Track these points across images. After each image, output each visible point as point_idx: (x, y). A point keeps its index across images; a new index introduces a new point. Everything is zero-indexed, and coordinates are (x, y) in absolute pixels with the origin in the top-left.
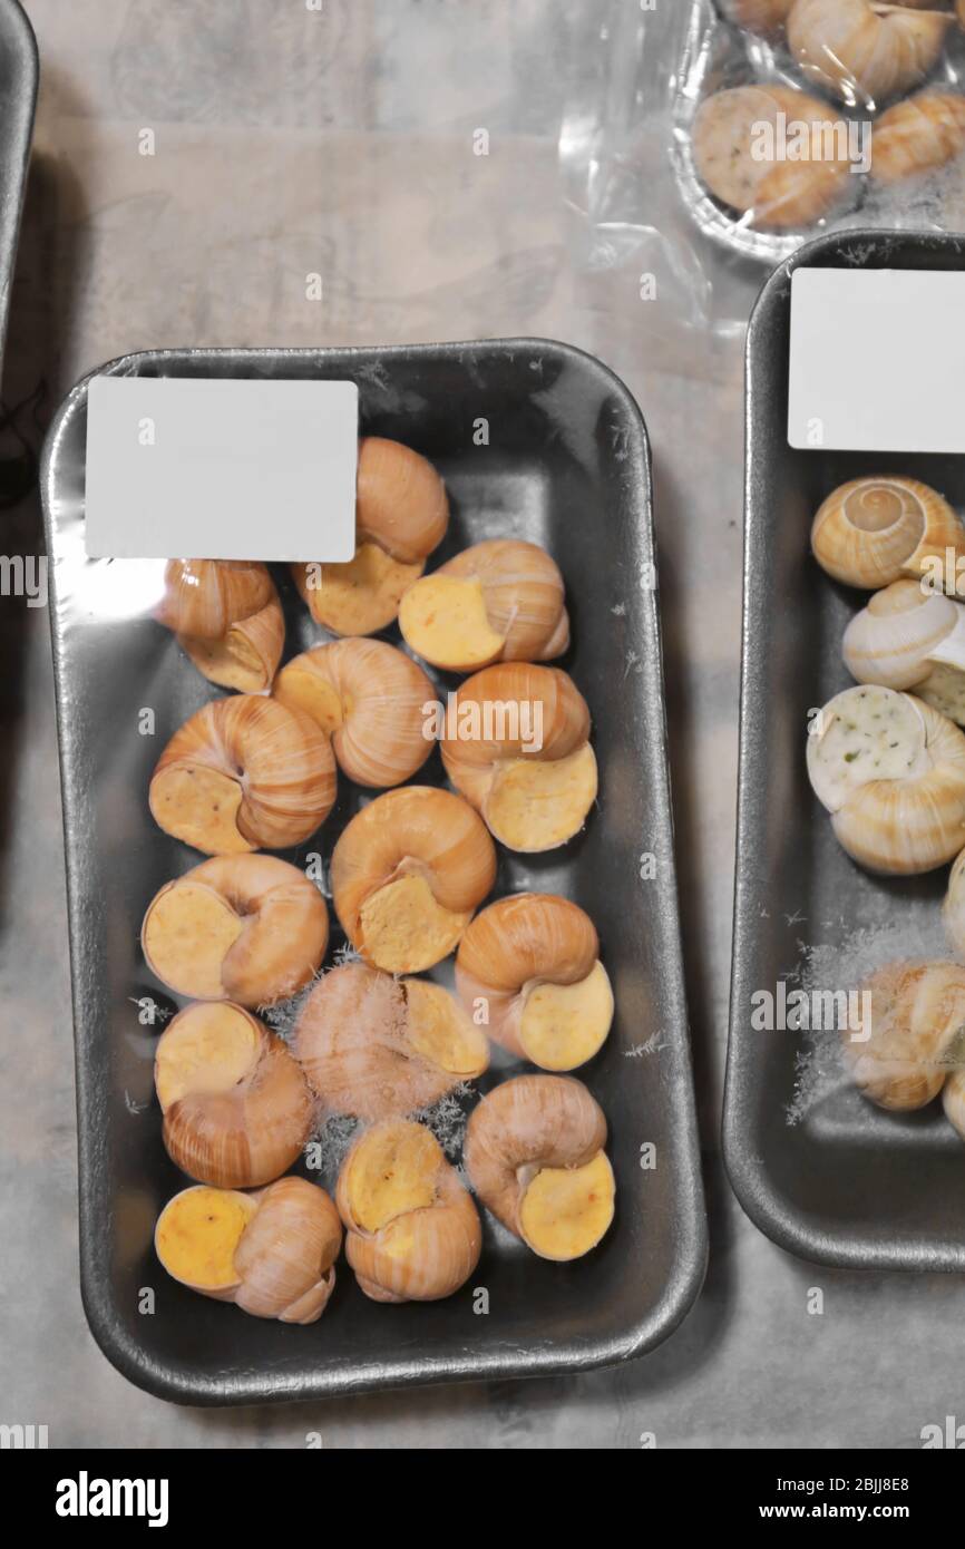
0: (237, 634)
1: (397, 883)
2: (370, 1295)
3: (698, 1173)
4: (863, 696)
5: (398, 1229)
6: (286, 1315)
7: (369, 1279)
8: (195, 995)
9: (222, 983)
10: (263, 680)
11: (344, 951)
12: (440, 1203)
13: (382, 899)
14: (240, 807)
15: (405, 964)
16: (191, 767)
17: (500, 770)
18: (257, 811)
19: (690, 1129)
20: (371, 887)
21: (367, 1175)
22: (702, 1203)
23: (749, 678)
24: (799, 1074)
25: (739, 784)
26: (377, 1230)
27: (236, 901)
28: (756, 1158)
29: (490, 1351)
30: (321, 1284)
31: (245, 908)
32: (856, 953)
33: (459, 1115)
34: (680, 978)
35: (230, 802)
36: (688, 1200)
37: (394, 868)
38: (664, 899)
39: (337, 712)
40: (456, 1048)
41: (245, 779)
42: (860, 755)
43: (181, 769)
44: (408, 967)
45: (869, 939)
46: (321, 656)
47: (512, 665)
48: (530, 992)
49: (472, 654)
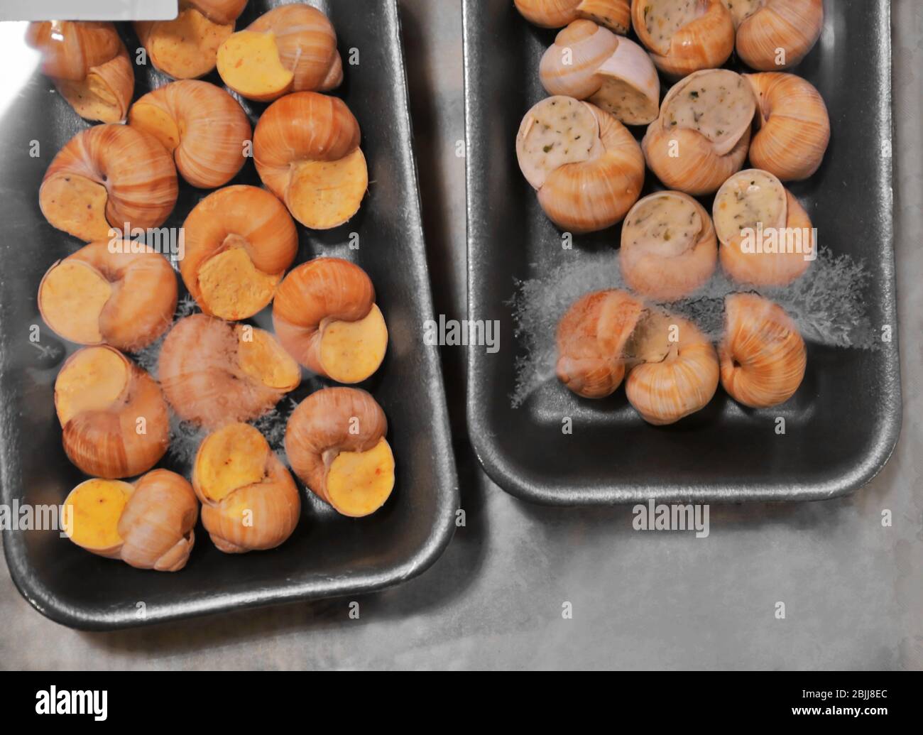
0: (94, 76)
1: (225, 253)
2: (220, 548)
3: (451, 446)
4: (554, 104)
5: (236, 499)
6: (159, 565)
7: (219, 536)
8: (81, 341)
9: (100, 332)
10: (119, 112)
11: (185, 301)
12: (268, 480)
13: (213, 265)
14: (106, 204)
15: (235, 313)
16: (67, 176)
17: (296, 169)
18: (118, 205)
19: (443, 415)
20: (204, 257)
21: (212, 462)
22: (454, 468)
23: (470, 92)
24: (519, 372)
25: (466, 168)
26: (221, 500)
27: (107, 272)
28: (490, 433)
29: (307, 581)
30: (183, 541)
31: (112, 276)
32: (555, 284)
33: (276, 414)
34: (430, 309)
35: (99, 201)
36: (444, 466)
37: (221, 243)
38: (417, 253)
39: (175, 135)
40: (275, 372)
41: (108, 183)
42: (554, 147)
43: (61, 178)
44: (237, 315)
45: (563, 274)
46: (160, 93)
47: (300, 93)
48: (326, 327)
49: (270, 86)
